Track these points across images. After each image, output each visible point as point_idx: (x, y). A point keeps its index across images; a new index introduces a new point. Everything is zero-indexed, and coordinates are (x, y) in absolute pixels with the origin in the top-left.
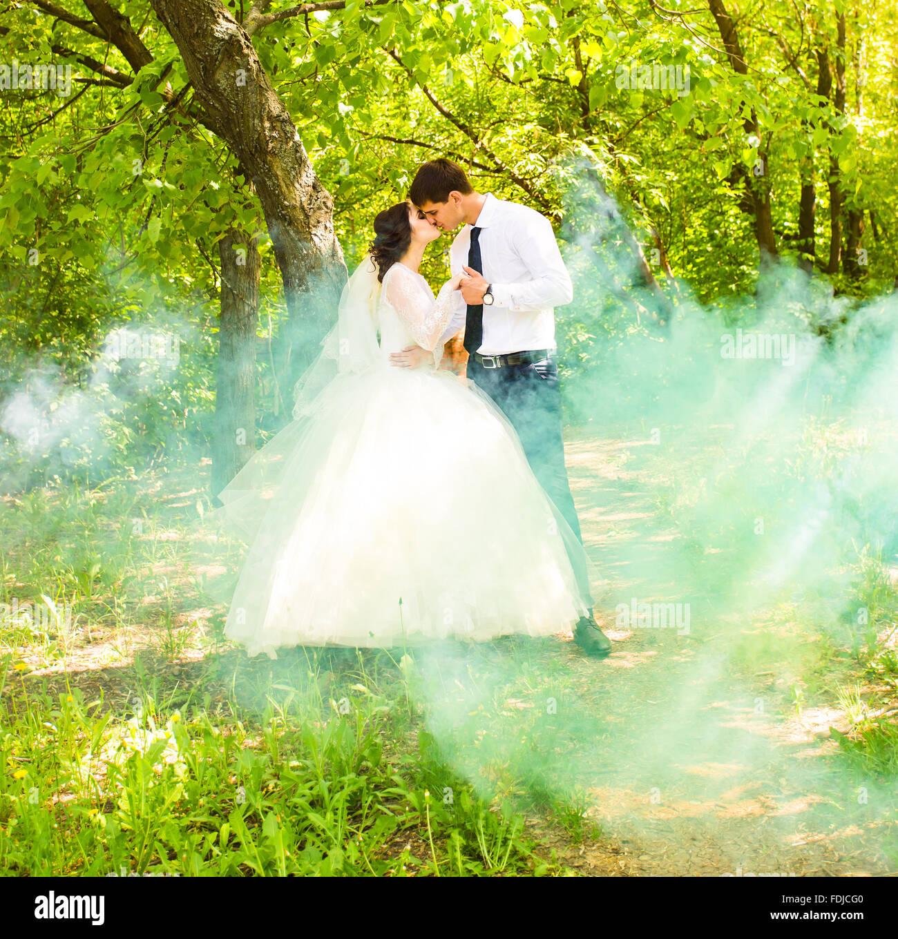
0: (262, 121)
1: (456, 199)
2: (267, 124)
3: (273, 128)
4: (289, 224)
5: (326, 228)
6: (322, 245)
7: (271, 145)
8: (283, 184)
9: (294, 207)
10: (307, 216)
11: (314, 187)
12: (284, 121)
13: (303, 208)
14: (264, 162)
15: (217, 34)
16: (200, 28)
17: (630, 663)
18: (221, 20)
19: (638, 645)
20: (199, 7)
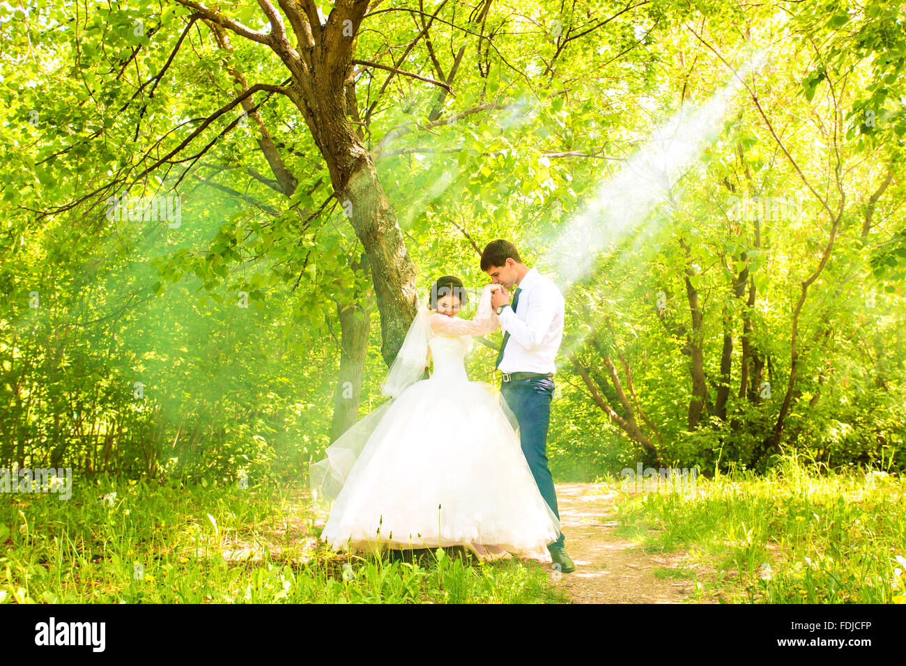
0: (376, 212)
1: (511, 264)
2: (379, 215)
3: (383, 218)
4: (388, 281)
5: (411, 285)
6: (407, 296)
7: (380, 228)
8: (386, 254)
9: (392, 270)
10: (399, 276)
11: (405, 259)
12: (389, 214)
13: (397, 271)
14: (375, 238)
15: (352, 154)
16: (341, 149)
17: (589, 576)
18: (355, 145)
19: (594, 568)
20: (342, 135)
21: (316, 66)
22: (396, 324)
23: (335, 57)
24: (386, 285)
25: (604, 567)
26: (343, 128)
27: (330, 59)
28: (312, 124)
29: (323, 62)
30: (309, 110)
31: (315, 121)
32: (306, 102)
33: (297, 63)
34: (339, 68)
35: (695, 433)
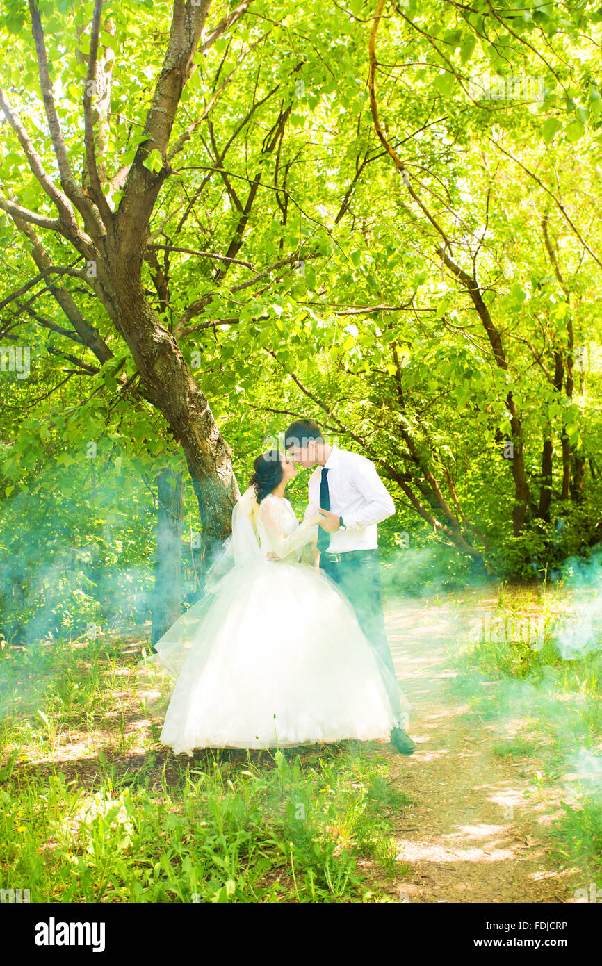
0: (185, 397)
2: (188, 399)
5: (227, 468)
6: (224, 479)
7: (190, 413)
8: (198, 439)
9: (206, 454)
10: (214, 460)
11: (219, 441)
12: (199, 397)
13: (211, 455)
14: (186, 424)
15: (155, 340)
16: (144, 336)
17: (428, 758)
18: (158, 330)
19: (434, 746)
20: (143, 322)
21: (110, 255)
22: (215, 509)
23: (130, 245)
24: (201, 470)
25: (442, 744)
26: (144, 315)
27: (125, 248)
28: (111, 308)
29: (118, 252)
30: (107, 295)
31: (113, 307)
32: (102, 286)
33: (89, 247)
34: (134, 256)
35: (521, 537)
